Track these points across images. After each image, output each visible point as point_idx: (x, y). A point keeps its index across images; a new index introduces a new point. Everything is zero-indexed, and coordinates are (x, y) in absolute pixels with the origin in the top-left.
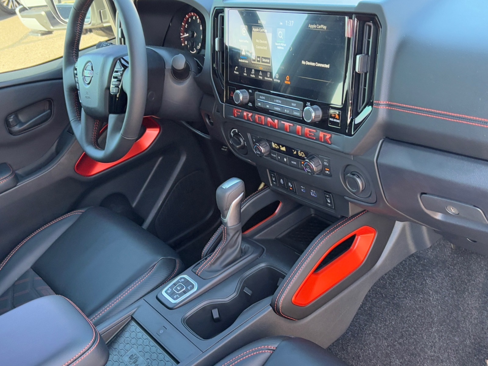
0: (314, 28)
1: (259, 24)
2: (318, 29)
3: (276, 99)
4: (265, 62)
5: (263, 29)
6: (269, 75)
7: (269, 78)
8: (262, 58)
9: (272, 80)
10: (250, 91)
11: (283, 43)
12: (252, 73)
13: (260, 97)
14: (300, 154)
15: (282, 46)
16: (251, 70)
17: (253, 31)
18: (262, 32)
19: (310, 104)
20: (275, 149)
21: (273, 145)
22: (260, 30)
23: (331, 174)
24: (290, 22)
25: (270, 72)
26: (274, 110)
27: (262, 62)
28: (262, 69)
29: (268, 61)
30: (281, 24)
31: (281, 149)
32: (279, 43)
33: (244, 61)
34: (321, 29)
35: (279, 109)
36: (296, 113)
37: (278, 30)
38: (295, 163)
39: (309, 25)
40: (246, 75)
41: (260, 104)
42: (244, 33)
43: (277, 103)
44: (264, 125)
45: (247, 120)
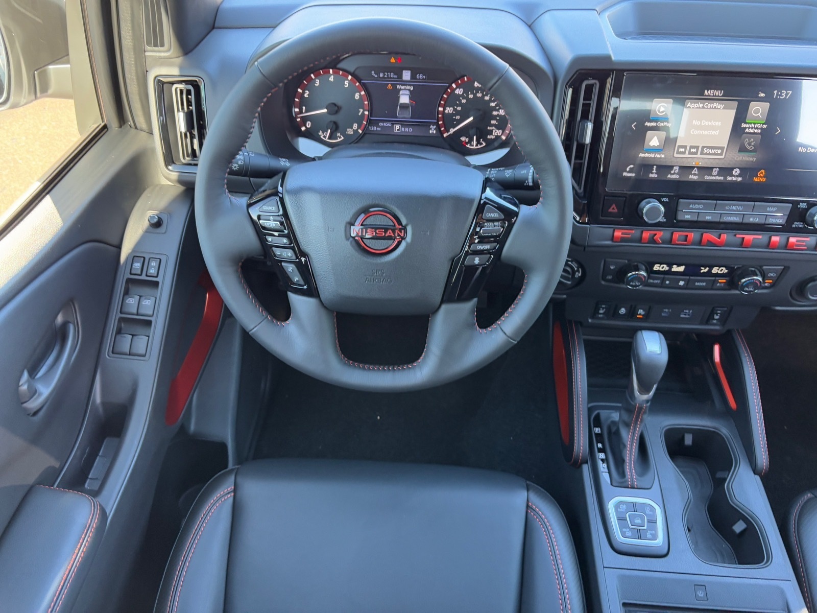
1: (706, 96)
3: (730, 205)
4: (709, 154)
5: (715, 104)
6: (716, 172)
7: (715, 176)
8: (703, 147)
9: (722, 178)
10: (663, 200)
11: (761, 124)
12: (672, 172)
13: (691, 206)
14: (715, 270)
15: (757, 128)
16: (671, 167)
17: (689, 107)
18: (712, 108)
19: (806, 204)
20: (659, 272)
21: (657, 267)
22: (707, 105)
23: (773, 285)
24: (783, 93)
25: (719, 168)
26: (724, 221)
27: (702, 153)
28: (700, 164)
29: (719, 151)
30: (762, 95)
31: (673, 270)
32: (751, 123)
33: (652, 155)
35: (735, 218)
36: (774, 220)
37: (752, 104)
38: (705, 284)
40: (656, 176)
41: (689, 216)
42: (662, 112)
43: (733, 210)
44: (692, 244)
45: (647, 243)
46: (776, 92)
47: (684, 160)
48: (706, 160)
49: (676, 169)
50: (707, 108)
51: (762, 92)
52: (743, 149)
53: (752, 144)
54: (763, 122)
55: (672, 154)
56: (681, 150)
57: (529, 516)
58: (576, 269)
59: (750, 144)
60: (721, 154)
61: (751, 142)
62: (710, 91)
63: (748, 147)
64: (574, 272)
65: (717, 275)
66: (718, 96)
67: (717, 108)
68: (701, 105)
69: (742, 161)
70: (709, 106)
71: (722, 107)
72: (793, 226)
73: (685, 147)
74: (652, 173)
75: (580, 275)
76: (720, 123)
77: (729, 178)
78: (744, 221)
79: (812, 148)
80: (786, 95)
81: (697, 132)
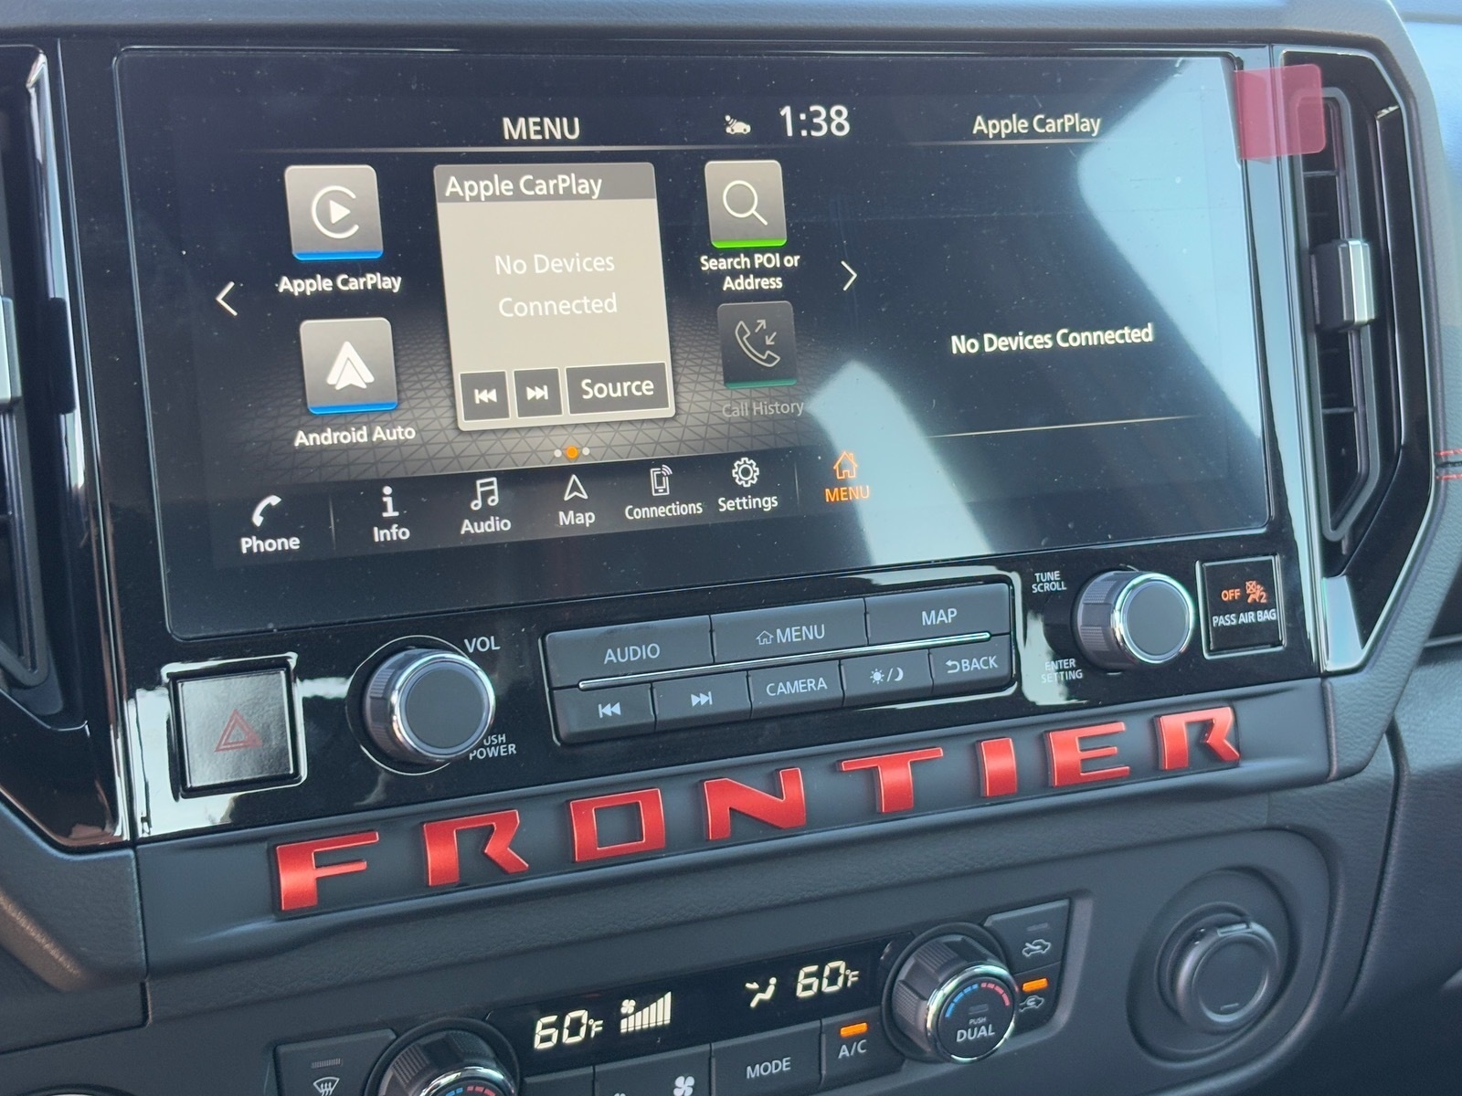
0: (1011, 136)
1: (511, 142)
2: (1046, 135)
3: (772, 625)
4: (609, 404)
5: (565, 179)
6: (666, 481)
7: (664, 501)
8: (575, 375)
9: (696, 508)
10: (477, 643)
11: (773, 250)
12: (476, 505)
13: (610, 656)
14: (807, 984)
15: (762, 272)
16: (464, 483)
17: (456, 198)
18: (556, 197)
19: (1056, 574)
20: (561, 1057)
22: (531, 185)
24: (817, 114)
25: (669, 462)
26: (767, 703)
27: (579, 405)
28: (587, 455)
29: (648, 387)
30: (739, 128)
31: (626, 1026)
32: (734, 253)
33: (359, 436)
34: (1063, 135)
35: (811, 684)
36: (965, 662)
37: (713, 169)
38: (784, 1065)
39: (979, 124)
40: (404, 534)
41: (617, 709)
42: (343, 225)
43: (791, 648)
44: (670, 849)
45: (462, 886)
46: (786, 111)
47: (509, 442)
48: (607, 435)
49: (488, 492)
50: (536, 198)
51: (737, 117)
52: (738, 371)
53: (769, 342)
54: (782, 243)
55: (446, 422)
56: (485, 396)
59: (760, 346)
60: (658, 400)
61: (764, 332)
62: (522, 121)
63: (759, 358)
65: (821, 1005)
66: (565, 142)
67: (579, 197)
68: (506, 187)
69: (750, 421)
70: (542, 187)
71: (597, 191)
73: (495, 381)
74: (386, 524)
76: (609, 260)
77: (727, 506)
78: (854, 689)
79: (1000, 333)
80: (829, 120)
81: (525, 309)
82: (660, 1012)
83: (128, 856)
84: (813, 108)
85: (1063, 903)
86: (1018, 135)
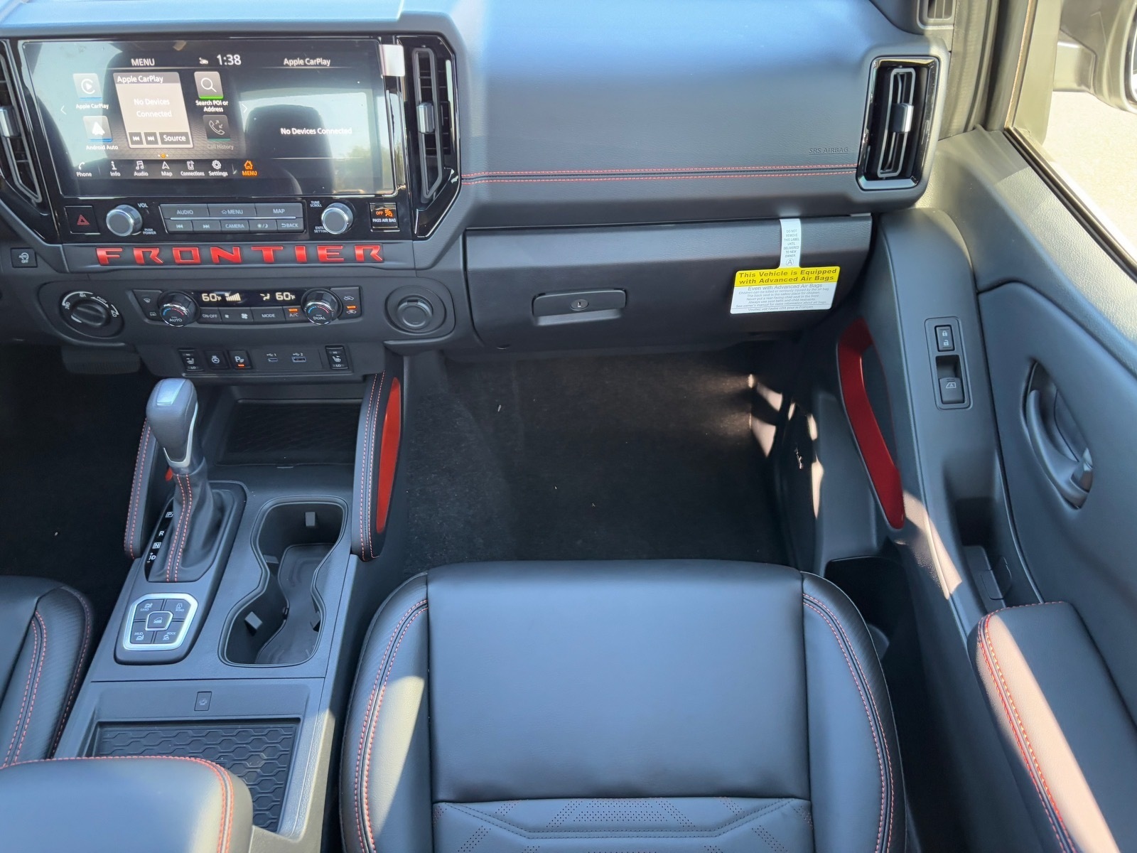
0: (298, 65)
1: (135, 66)
2: (311, 65)
3: (226, 208)
4: (172, 143)
5: (152, 77)
6: (192, 166)
7: (191, 171)
8: (162, 134)
9: (202, 174)
10: (140, 205)
11: (219, 100)
12: (138, 168)
13: (178, 212)
14: (279, 296)
15: (216, 106)
16: (132, 163)
17: (120, 83)
18: (150, 82)
19: (318, 202)
20: (210, 304)
21: (205, 297)
22: (142, 79)
23: (360, 313)
24: (230, 58)
25: (193, 160)
26: (226, 230)
27: (163, 142)
28: (168, 157)
29: (184, 139)
30: (204, 62)
31: (227, 299)
32: (207, 100)
33: (102, 148)
34: (316, 65)
35: (239, 225)
36: (288, 224)
37: (197, 74)
38: (273, 315)
39: (286, 61)
40: (119, 174)
41: (182, 226)
42: (90, 91)
43: (232, 215)
44: (203, 262)
45: (146, 264)
46: (219, 57)
47: (145, 152)
49: (141, 165)
50: (144, 83)
51: (204, 58)
52: (211, 135)
53: (220, 127)
54: (222, 97)
55: (126, 145)
56: (136, 139)
57: (31, 628)
58: (107, 306)
59: (218, 129)
60: (187, 142)
61: (218, 124)
62: (137, 60)
63: (218, 132)
64: (108, 311)
65: (284, 303)
66: (150, 66)
67: (156, 82)
68: (135, 79)
69: (216, 150)
70: (145, 79)
71: (162, 81)
72: (316, 231)
73: (138, 134)
74: (114, 171)
75: (117, 313)
76: (168, 101)
77: (212, 174)
78: (252, 229)
79: (297, 128)
80: (234, 60)
81: (145, 115)
82: (237, 297)
83: (59, 247)
84: (228, 56)
85: (358, 288)
86: (301, 65)
